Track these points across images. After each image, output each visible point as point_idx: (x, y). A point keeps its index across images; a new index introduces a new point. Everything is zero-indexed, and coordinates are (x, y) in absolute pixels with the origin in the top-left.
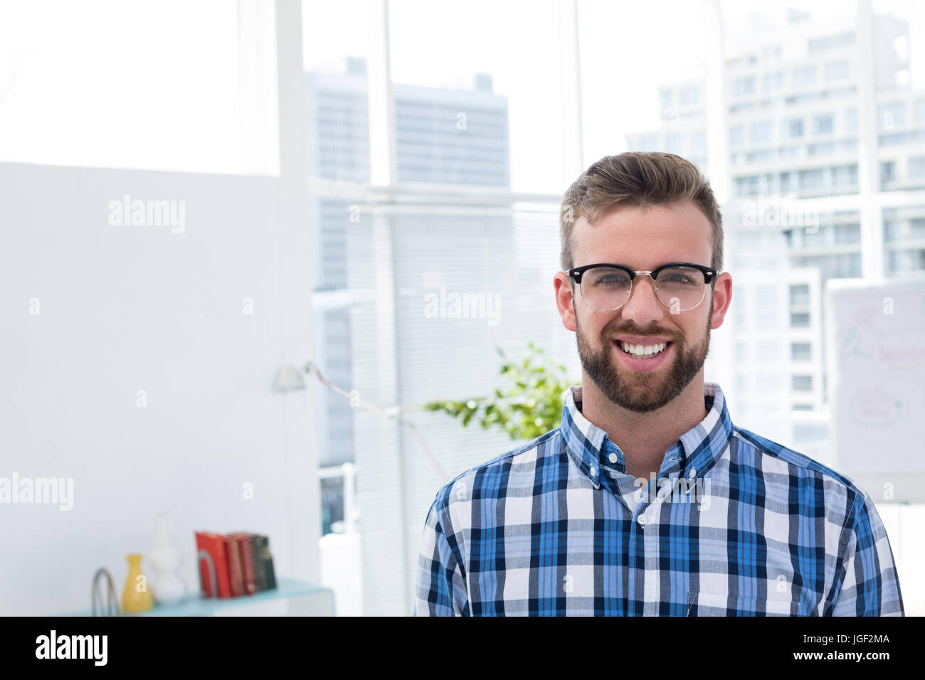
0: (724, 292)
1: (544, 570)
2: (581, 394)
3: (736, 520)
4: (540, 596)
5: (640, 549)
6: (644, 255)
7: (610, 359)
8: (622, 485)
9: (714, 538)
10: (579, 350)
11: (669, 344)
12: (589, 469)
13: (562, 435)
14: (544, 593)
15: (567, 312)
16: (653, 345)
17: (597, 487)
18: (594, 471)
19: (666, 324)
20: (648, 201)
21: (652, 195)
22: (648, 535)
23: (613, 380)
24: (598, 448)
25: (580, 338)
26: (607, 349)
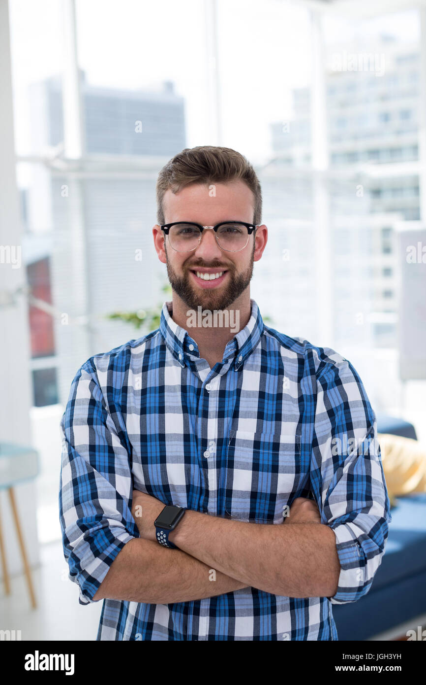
0: (263, 237)
1: (150, 416)
2: (172, 306)
3: (265, 385)
4: (148, 433)
5: (206, 405)
6: (209, 217)
7: (188, 281)
8: (198, 364)
9: (250, 397)
10: (169, 276)
11: (225, 272)
12: (178, 355)
13: (161, 334)
14: (150, 431)
15: (161, 251)
16: (215, 274)
17: (183, 367)
18: (181, 357)
19: (223, 260)
20: (211, 181)
21: (214, 176)
22: (211, 397)
23: (190, 295)
24: (182, 341)
25: (169, 268)
26: (186, 275)
